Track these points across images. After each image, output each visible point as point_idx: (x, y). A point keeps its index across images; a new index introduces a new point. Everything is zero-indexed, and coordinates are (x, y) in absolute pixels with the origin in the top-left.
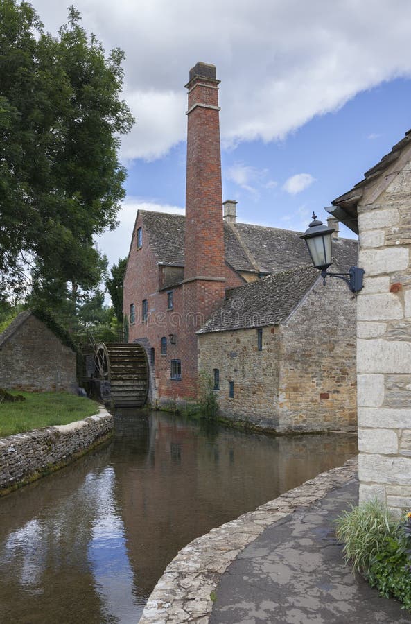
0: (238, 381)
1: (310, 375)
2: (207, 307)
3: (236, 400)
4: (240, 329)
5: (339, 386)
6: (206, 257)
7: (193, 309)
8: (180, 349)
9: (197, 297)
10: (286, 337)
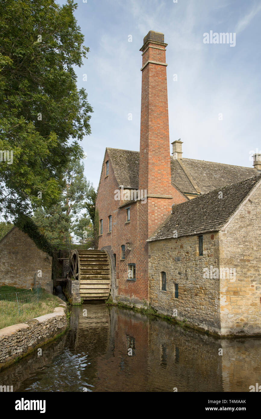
0: (182, 283)
1: (250, 279)
2: (157, 220)
3: (181, 300)
4: (183, 236)
6: (156, 179)
7: (145, 221)
8: (135, 255)
9: (149, 211)
10: (225, 242)
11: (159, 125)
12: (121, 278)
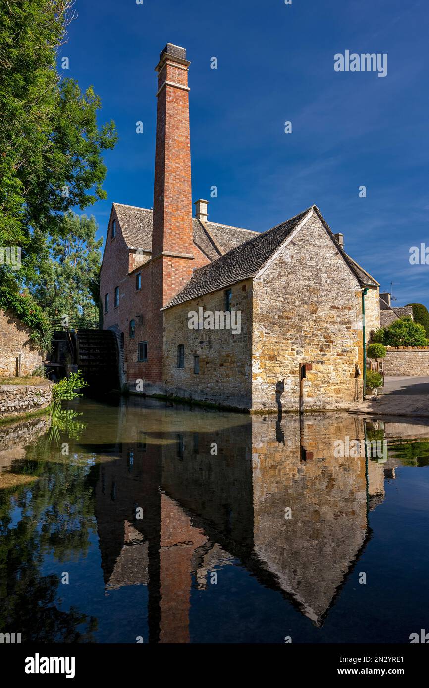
0: (204, 354)
1: (290, 341)
2: (175, 284)
3: (202, 376)
4: (206, 294)
5: (322, 355)
6: (174, 233)
7: (159, 286)
8: (146, 330)
9: (164, 272)
10: (260, 293)
11: (178, 165)
12: (129, 361)
